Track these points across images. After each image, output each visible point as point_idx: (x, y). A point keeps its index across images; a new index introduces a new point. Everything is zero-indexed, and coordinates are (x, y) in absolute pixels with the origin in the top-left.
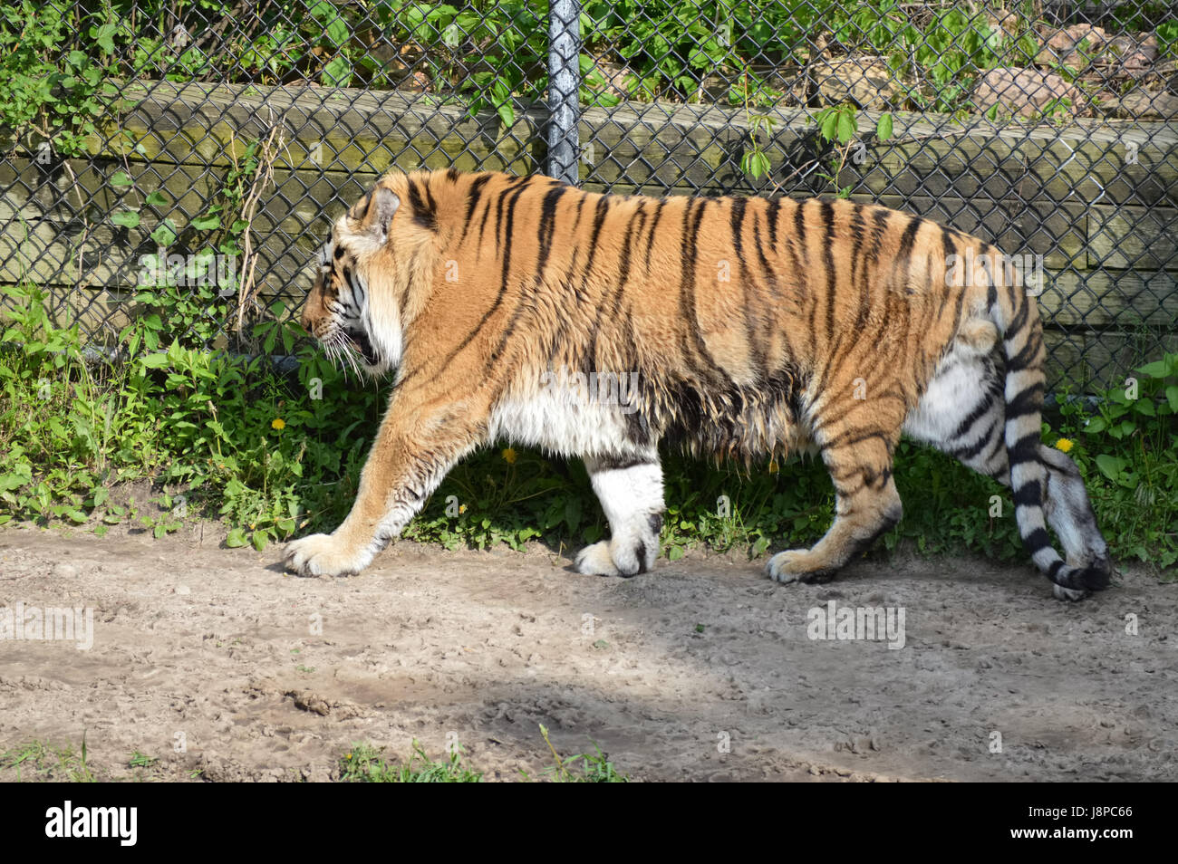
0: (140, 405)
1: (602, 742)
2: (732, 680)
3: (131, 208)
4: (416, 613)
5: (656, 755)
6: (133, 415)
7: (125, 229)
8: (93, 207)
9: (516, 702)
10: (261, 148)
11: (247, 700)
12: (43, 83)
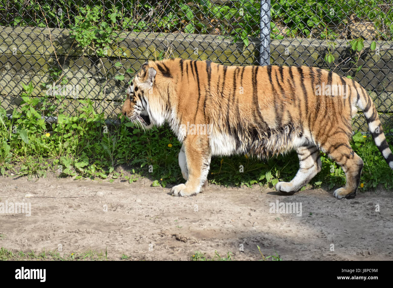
0: (124, 139)
1: (278, 251)
2: (322, 231)
3: (122, 74)
4: (216, 208)
5: (296, 256)
6: (122, 142)
7: (119, 81)
8: (109, 73)
9: (249, 238)
10: (164, 54)
11: (160, 237)
12: (93, 33)
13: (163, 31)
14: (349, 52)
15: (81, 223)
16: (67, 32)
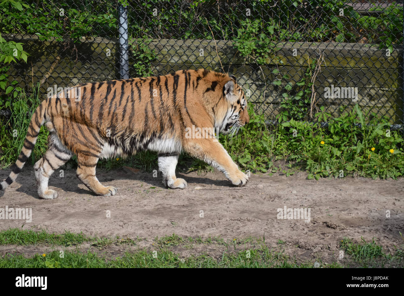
0: (282, 137)
3: (279, 80)
4: (363, 198)
6: (280, 140)
7: (277, 86)
8: (268, 79)
9: (393, 225)
10: (317, 61)
11: (312, 224)
12: (253, 43)
13: (316, 41)
15: (243, 212)
16: (230, 43)
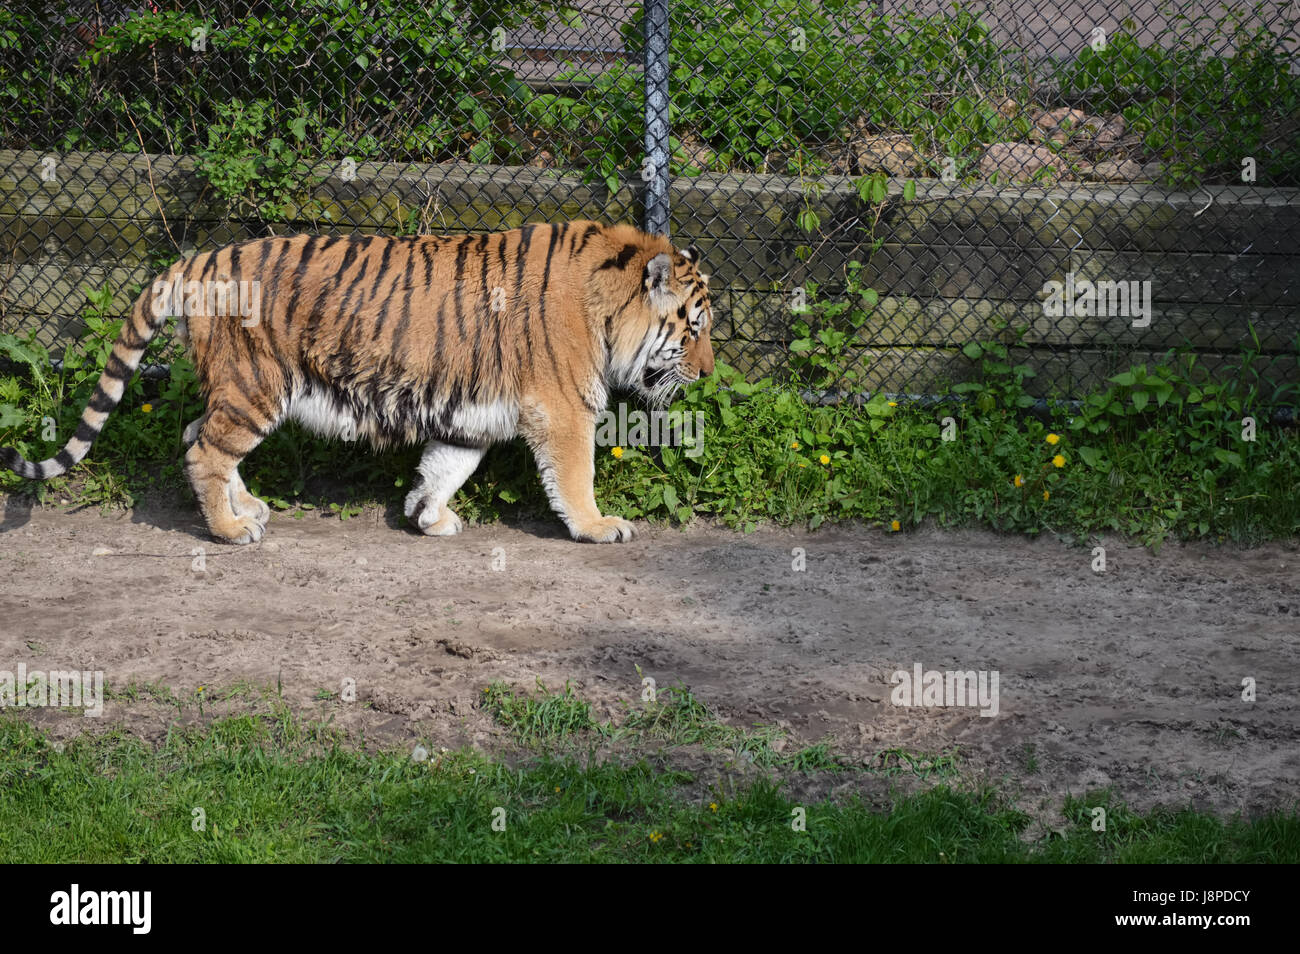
1: (686, 677)
2: (790, 627)
4: (543, 577)
5: (728, 687)
9: (618, 646)
10: (421, 213)
11: (409, 647)
12: (250, 164)
13: (419, 159)
14: (853, 206)
15: (224, 615)
16: (188, 163)
